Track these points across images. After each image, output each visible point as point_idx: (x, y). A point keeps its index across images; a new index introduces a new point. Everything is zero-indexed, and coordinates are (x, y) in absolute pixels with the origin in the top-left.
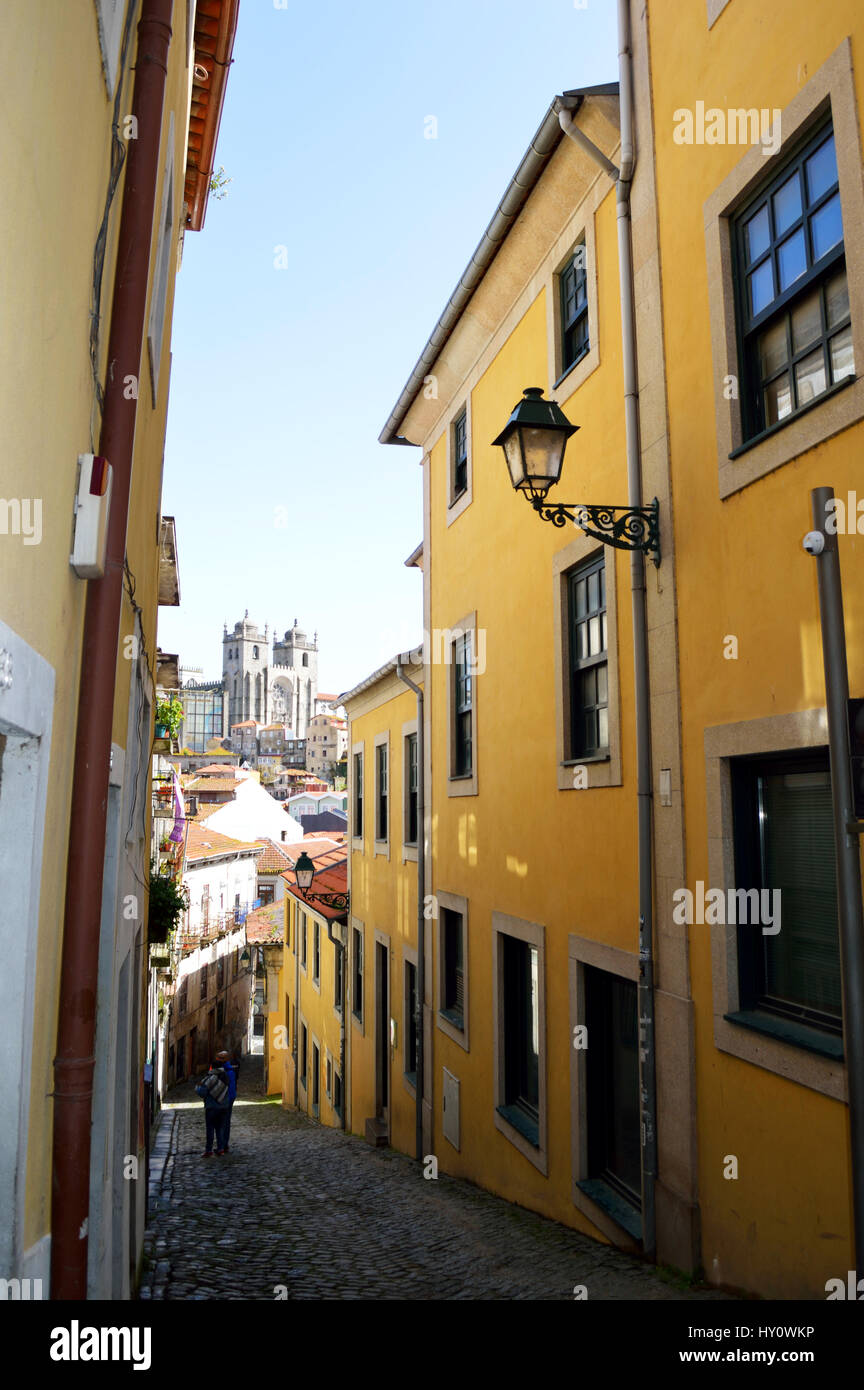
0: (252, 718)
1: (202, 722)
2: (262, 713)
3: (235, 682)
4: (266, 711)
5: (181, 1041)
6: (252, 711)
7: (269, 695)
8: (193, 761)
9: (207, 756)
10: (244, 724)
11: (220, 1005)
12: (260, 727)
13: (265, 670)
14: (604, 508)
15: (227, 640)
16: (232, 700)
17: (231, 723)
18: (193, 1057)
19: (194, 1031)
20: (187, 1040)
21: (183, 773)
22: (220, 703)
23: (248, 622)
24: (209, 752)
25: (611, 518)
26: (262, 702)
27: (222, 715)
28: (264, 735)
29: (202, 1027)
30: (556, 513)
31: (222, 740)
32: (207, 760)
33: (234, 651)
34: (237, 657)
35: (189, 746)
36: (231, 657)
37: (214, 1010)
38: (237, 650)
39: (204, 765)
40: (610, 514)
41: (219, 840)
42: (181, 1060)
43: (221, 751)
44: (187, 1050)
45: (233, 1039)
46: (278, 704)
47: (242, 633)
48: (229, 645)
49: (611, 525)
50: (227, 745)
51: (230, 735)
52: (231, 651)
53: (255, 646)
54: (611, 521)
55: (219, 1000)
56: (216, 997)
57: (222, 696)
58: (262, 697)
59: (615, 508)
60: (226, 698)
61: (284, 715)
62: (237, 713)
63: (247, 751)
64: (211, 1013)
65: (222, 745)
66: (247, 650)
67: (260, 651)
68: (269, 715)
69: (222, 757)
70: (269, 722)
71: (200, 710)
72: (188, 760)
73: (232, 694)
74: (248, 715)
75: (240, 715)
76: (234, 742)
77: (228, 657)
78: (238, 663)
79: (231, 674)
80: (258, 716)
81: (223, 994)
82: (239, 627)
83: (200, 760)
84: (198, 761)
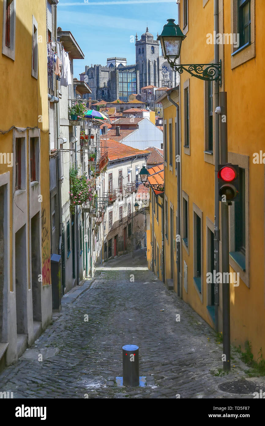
0: (152, 84)
1: (126, 86)
2: (157, 81)
3: (143, 65)
4: (159, 80)
5: (110, 241)
6: (152, 80)
7: (160, 72)
8: (122, 106)
9: (129, 104)
10: (148, 87)
11: (130, 225)
12: (155, 89)
13: (158, 59)
14: (199, 65)
15: (138, 44)
16: (141, 75)
17: (141, 86)
18: (116, 248)
19: (116, 237)
20: (113, 241)
21: (117, 112)
22: (135, 77)
23: (148, 34)
24: (130, 101)
25: (202, 69)
26: (157, 76)
27: (136, 83)
28: (157, 92)
29: (120, 235)
30: (179, 68)
31: (137, 95)
32: (129, 106)
33: (141, 49)
34: (143, 52)
35: (120, 98)
36: (140, 53)
37: (126, 227)
38: (143, 49)
39: (127, 108)
40: (202, 67)
41: (128, 149)
42: (110, 249)
43: (136, 101)
44: (113, 245)
45: (137, 240)
46: (165, 77)
47: (145, 40)
48: (139, 47)
49: (202, 72)
50: (139, 98)
51: (140, 93)
52: (140, 49)
53: (152, 47)
54: (202, 70)
55: (129, 223)
56: (127, 222)
57: (136, 73)
58: (157, 73)
59: (203, 65)
60: (138, 74)
61: (168, 82)
62: (144, 81)
63: (149, 101)
64: (125, 228)
65: (137, 97)
66: (148, 48)
67: (155, 49)
68: (160, 82)
69: (136, 104)
70: (161, 86)
71: (125, 80)
72: (119, 106)
73: (141, 72)
74: (149, 82)
75: (146, 83)
76: (143, 96)
77: (138, 52)
78: (143, 56)
79: (140, 61)
80: (155, 83)
81: (131, 221)
82: (143, 37)
83: (126, 106)
84: (124, 106)
